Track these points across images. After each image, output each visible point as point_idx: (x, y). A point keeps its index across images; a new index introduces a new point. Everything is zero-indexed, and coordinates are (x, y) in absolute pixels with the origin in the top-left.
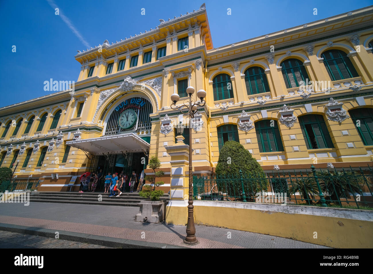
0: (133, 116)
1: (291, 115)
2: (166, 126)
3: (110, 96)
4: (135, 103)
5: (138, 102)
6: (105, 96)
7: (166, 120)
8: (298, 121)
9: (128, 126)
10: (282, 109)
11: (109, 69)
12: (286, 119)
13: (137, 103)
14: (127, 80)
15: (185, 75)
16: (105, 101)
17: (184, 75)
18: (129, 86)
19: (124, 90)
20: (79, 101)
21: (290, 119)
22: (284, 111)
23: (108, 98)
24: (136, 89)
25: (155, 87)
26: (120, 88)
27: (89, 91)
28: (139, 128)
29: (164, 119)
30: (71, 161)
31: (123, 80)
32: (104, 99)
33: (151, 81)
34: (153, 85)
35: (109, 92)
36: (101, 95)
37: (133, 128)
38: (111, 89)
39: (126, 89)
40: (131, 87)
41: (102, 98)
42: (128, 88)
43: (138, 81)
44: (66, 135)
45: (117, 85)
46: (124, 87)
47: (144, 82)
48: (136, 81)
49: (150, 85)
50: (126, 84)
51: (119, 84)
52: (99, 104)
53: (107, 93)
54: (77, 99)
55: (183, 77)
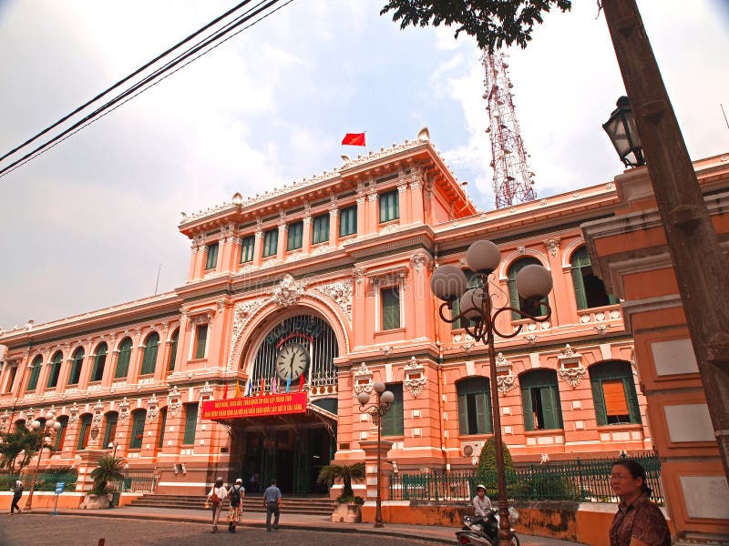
0: (302, 356)
1: (576, 365)
2: (363, 385)
3: (256, 315)
5: (309, 328)
6: (246, 314)
7: (362, 373)
8: (587, 375)
9: (295, 377)
10: (563, 353)
12: (569, 372)
13: (307, 329)
14: (287, 286)
15: (393, 281)
16: (247, 325)
18: (289, 296)
19: (281, 303)
20: (199, 324)
21: (575, 371)
22: (566, 356)
23: (253, 318)
24: (304, 302)
25: (339, 300)
26: (274, 298)
27: (215, 303)
28: (315, 380)
29: (360, 371)
30: (202, 442)
31: (277, 282)
32: (243, 320)
33: (331, 286)
34: (336, 297)
35: (253, 305)
36: (238, 312)
37: (298, 381)
38: (255, 300)
39: (285, 302)
40: (293, 299)
41: (241, 319)
42: (288, 300)
43: (306, 285)
44: (186, 393)
45: (267, 291)
46: (282, 298)
47: (318, 288)
48: (303, 286)
49: (331, 295)
50: (285, 294)
51: (270, 291)
52: (236, 330)
53: (249, 307)
54: (192, 319)
55: (391, 285)
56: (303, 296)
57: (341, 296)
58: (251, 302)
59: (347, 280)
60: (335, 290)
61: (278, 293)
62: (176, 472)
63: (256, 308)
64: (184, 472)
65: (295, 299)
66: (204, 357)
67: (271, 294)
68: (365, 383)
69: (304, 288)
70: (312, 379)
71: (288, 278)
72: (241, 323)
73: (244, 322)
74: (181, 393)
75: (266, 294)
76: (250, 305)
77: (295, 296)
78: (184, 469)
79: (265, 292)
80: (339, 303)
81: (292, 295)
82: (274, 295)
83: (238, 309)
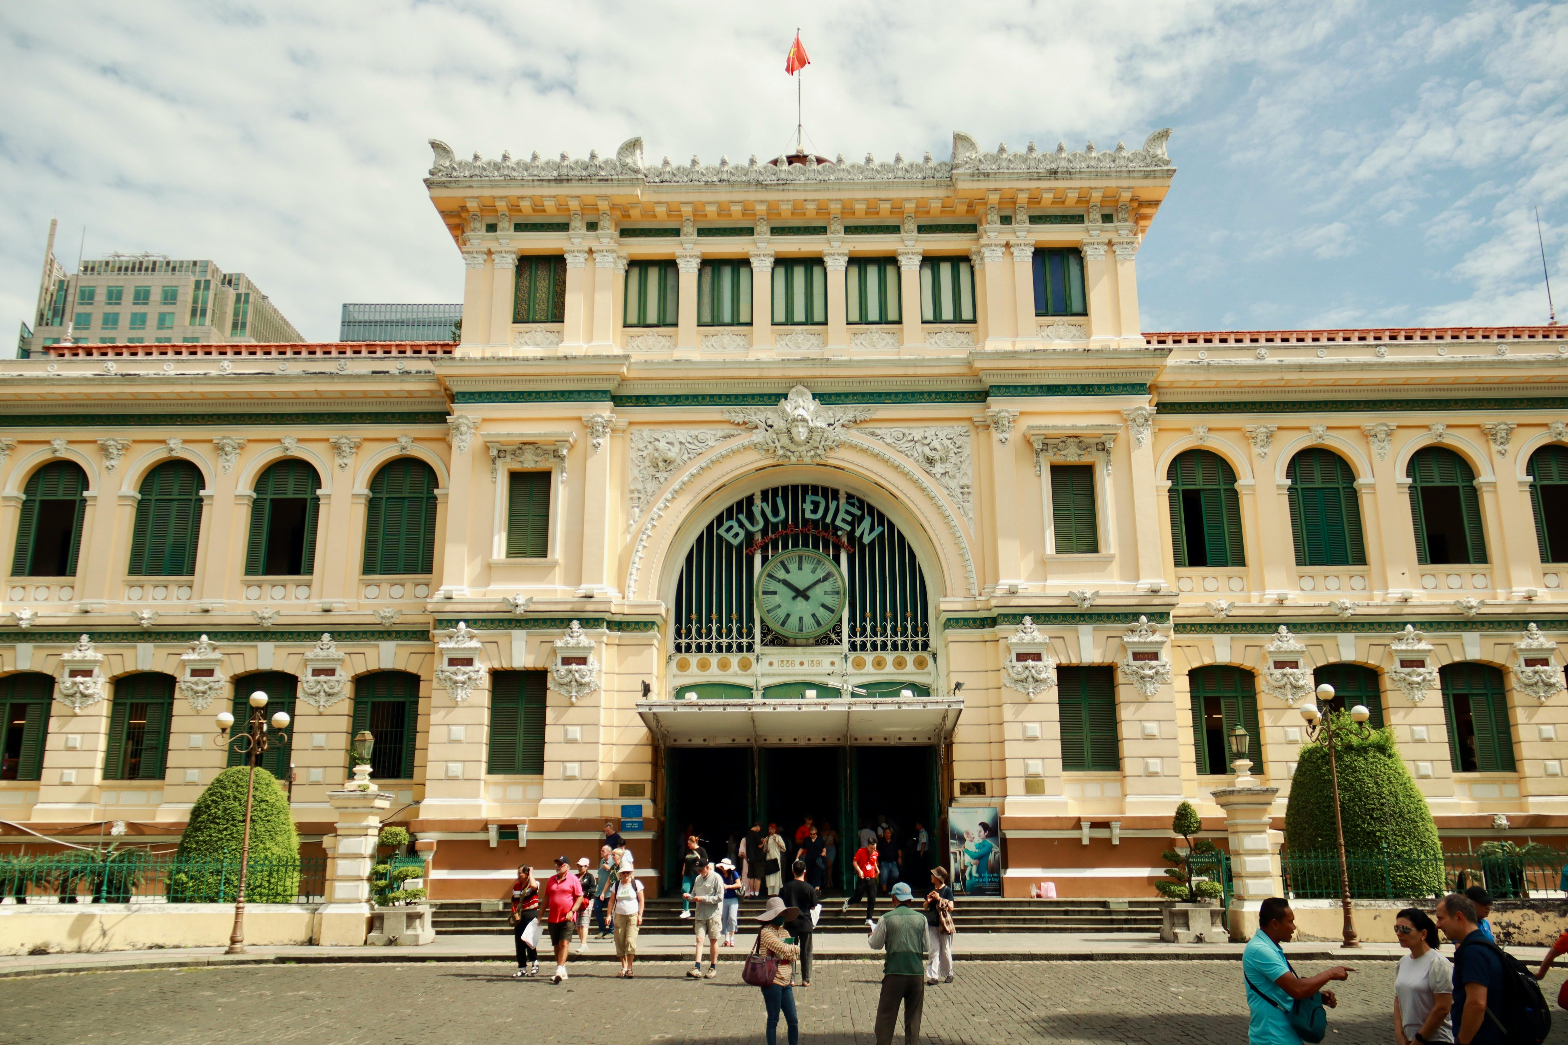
1: (1422, 665)
2: (1030, 663)
3: (705, 469)
4: (828, 520)
5: (844, 520)
6: (670, 464)
7: (1026, 638)
8: (1437, 684)
9: (811, 629)
10: (1400, 639)
12: (1408, 675)
13: (838, 522)
14: (799, 414)
15: (1083, 452)
16: (680, 490)
17: (1080, 452)
19: (780, 452)
20: (513, 466)
21: (1419, 675)
22: (1404, 647)
23: (696, 476)
24: (841, 458)
25: (938, 469)
26: (758, 436)
27: (579, 419)
28: (858, 640)
29: (1020, 635)
30: (572, 769)
31: (775, 398)
32: (662, 476)
33: (918, 432)
34: (930, 461)
35: (689, 443)
36: (641, 453)
37: (825, 637)
38: (695, 431)
39: (793, 452)
40: (817, 448)
41: (653, 471)
42: (804, 448)
43: (850, 421)
44: (497, 642)
45: (733, 414)
46: (785, 440)
47: (878, 431)
48: (841, 421)
49: (916, 455)
50: (801, 433)
51: (741, 415)
52: (639, 498)
53: (677, 446)
54: (499, 451)
55: (1077, 459)
56: (841, 445)
57: (943, 461)
58: (682, 434)
59: (954, 428)
60: (928, 445)
61: (771, 426)
62: (493, 844)
63: (700, 451)
64: (523, 844)
65: (821, 447)
66: (546, 557)
67: (745, 423)
68: (1033, 660)
69: (843, 426)
70: (850, 637)
71: (802, 394)
72: (655, 482)
73: (662, 480)
74: (482, 643)
75: (729, 422)
76: (681, 443)
77: (823, 443)
78: (524, 836)
79: (726, 417)
80: (938, 476)
81: (816, 437)
82: (756, 427)
83: (641, 446)
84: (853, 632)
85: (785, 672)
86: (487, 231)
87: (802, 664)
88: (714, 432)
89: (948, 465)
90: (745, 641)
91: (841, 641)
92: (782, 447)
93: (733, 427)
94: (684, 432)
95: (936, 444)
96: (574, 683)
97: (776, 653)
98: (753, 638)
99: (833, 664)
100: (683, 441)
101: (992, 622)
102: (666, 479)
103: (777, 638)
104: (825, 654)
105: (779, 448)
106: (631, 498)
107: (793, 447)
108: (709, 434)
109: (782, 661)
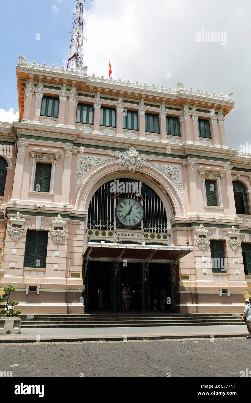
0: (138, 209)
2: (203, 238)
3: (102, 169)
6: (90, 166)
7: (202, 231)
9: (132, 224)
11: (79, 112)
16: (94, 175)
17: (213, 176)
20: (39, 161)
23: (99, 171)
24: (145, 171)
25: (172, 177)
26: (119, 161)
27: (62, 148)
28: (146, 228)
29: (200, 229)
30: (56, 266)
31: (125, 150)
32: (88, 170)
33: (166, 166)
34: (170, 175)
35: (97, 160)
36: (81, 162)
37: (136, 227)
38: (99, 157)
39: (130, 167)
40: (137, 166)
41: (85, 168)
42: (133, 166)
43: (147, 160)
44: (30, 220)
45: (111, 153)
46: (128, 163)
47: (155, 164)
48: (144, 159)
49: (166, 172)
50: (133, 161)
51: (114, 154)
52: (80, 176)
53: (93, 161)
54: (35, 155)
55: (212, 178)
56: (145, 167)
57: (174, 175)
58: (95, 157)
59: (177, 166)
60: (170, 170)
61: (123, 158)
62: (27, 293)
63: (100, 163)
64: (38, 293)
65: (139, 166)
66: (49, 192)
67: (115, 156)
68: (204, 237)
69: (145, 161)
70: (144, 227)
71: (133, 150)
72: (85, 171)
73: (88, 171)
74: (26, 220)
75: (109, 155)
76: (94, 160)
77: (139, 165)
78: (38, 290)
79: (109, 154)
80: (172, 179)
81: (137, 163)
82: (118, 158)
83: (81, 159)
84: (145, 226)
85: (124, 237)
86: (34, 86)
87: (129, 235)
88: (105, 158)
89: (175, 176)
90: (111, 226)
91: (141, 228)
92: (127, 165)
93: (110, 157)
94: (96, 157)
95: (172, 169)
96: (58, 236)
97: (120, 231)
98: (113, 226)
99: (138, 236)
100: (95, 159)
101: (190, 225)
102: (89, 171)
103: (121, 226)
104: (136, 232)
105: (126, 165)
106: (78, 176)
107: (130, 166)
108: (103, 159)
109: (123, 234)
